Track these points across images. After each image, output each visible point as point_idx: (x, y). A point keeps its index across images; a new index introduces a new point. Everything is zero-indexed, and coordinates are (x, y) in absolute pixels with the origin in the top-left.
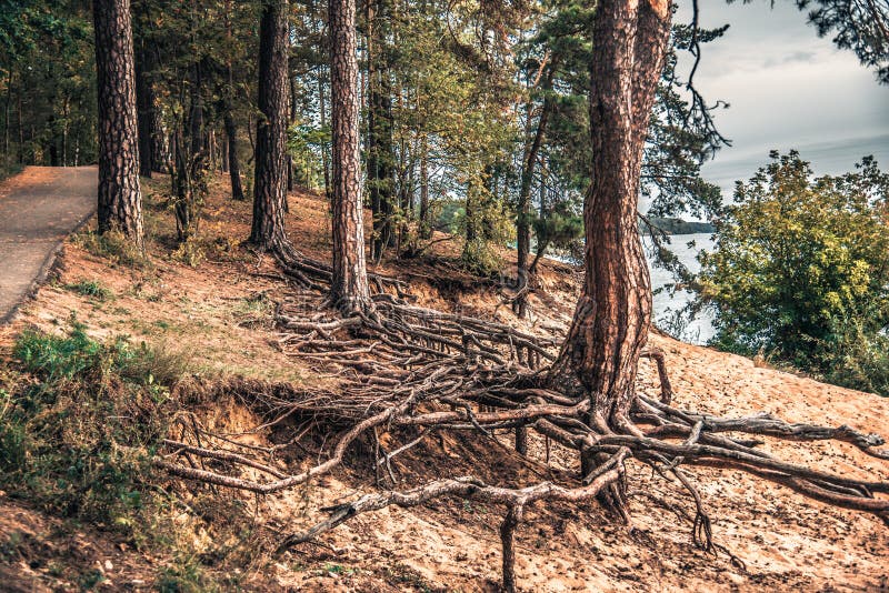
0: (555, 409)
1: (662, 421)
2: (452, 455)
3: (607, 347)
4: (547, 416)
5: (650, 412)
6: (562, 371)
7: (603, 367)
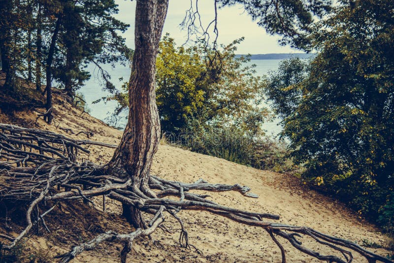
0: (118, 186)
1: (163, 187)
2: (67, 212)
3: (140, 154)
4: (114, 190)
5: (156, 183)
6: (117, 166)
7: (138, 164)
